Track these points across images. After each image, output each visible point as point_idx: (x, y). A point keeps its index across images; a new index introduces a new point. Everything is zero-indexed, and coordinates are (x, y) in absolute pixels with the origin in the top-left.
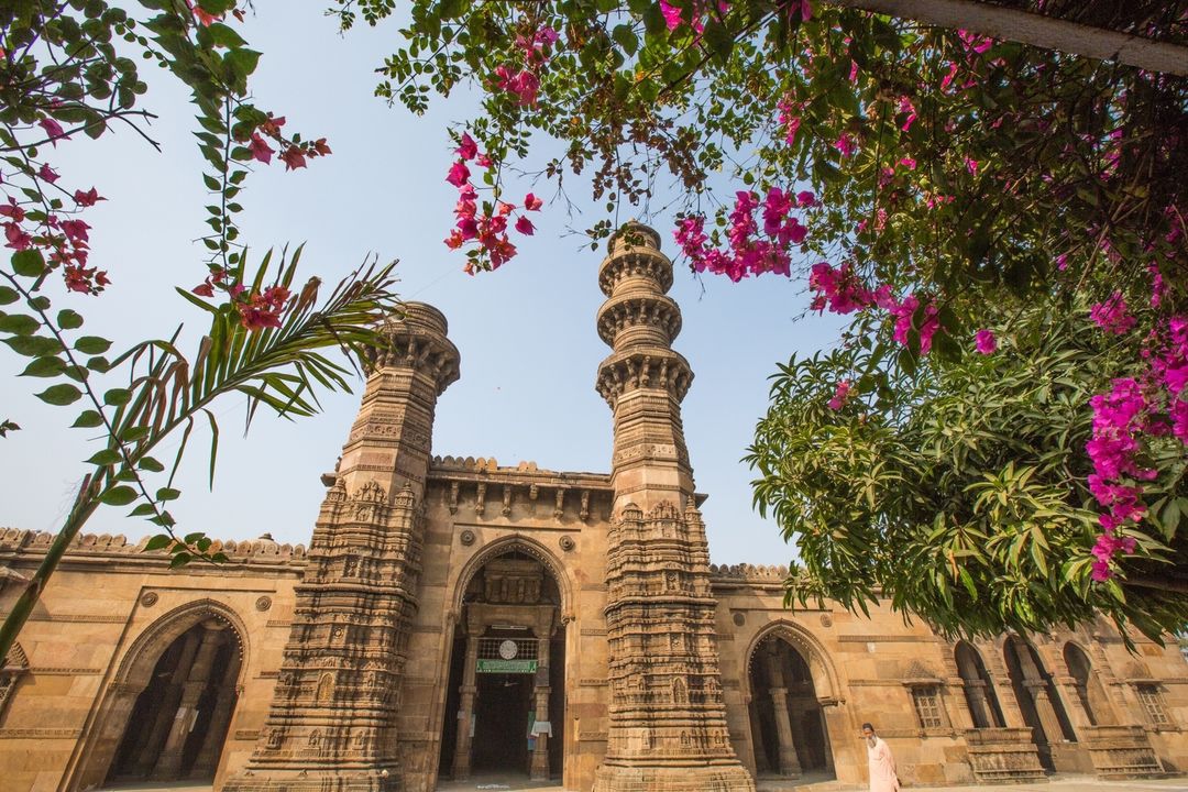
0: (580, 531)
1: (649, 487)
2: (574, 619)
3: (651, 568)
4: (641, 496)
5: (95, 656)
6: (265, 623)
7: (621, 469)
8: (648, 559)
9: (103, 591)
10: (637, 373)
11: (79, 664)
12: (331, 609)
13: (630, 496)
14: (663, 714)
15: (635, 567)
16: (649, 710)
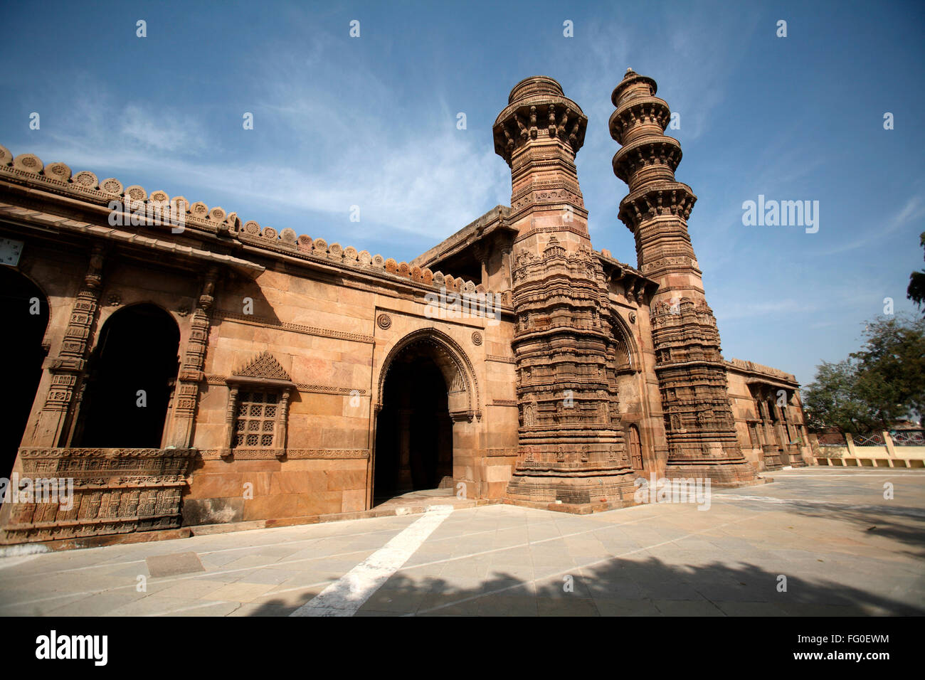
0: (636, 309)
1: (696, 289)
2: (640, 372)
3: (705, 343)
4: (691, 293)
5: (354, 375)
6: (484, 357)
7: (671, 271)
8: (704, 337)
9: (339, 305)
10: (677, 203)
11: (343, 383)
12: (593, 351)
13: (680, 292)
14: (707, 434)
15: (699, 342)
16: (700, 432)
